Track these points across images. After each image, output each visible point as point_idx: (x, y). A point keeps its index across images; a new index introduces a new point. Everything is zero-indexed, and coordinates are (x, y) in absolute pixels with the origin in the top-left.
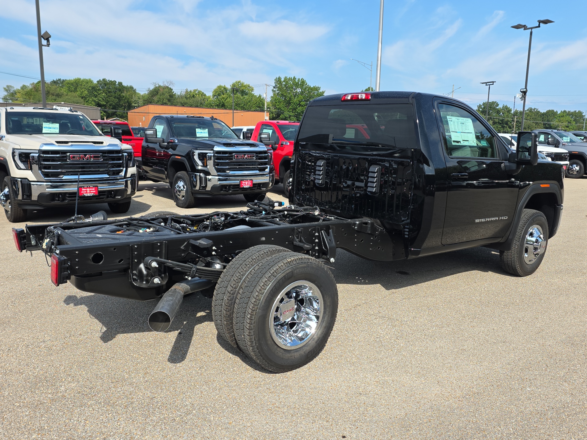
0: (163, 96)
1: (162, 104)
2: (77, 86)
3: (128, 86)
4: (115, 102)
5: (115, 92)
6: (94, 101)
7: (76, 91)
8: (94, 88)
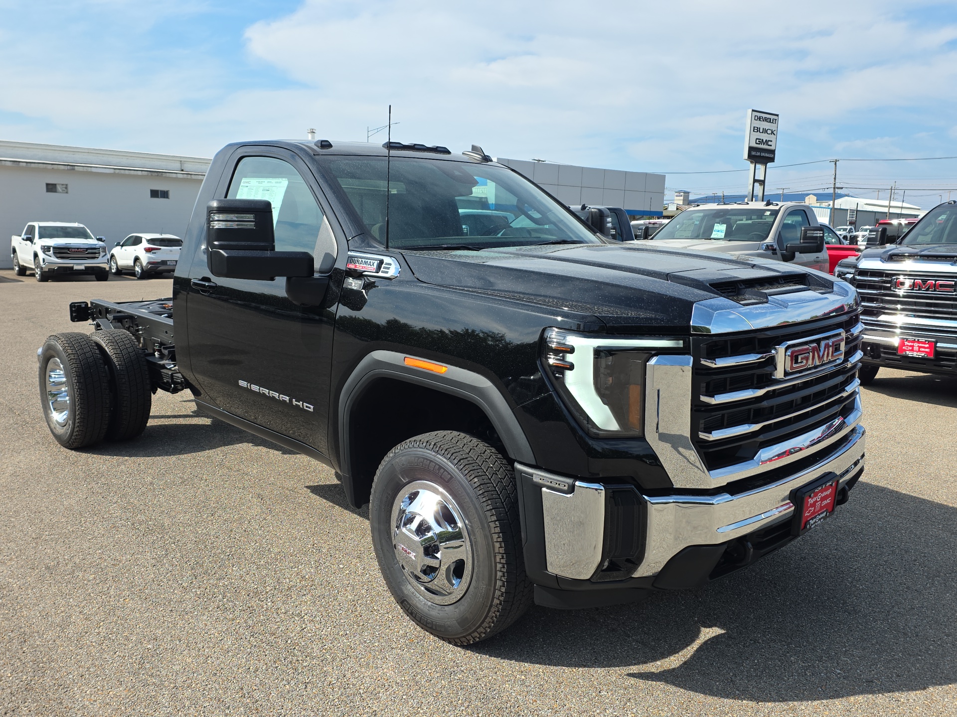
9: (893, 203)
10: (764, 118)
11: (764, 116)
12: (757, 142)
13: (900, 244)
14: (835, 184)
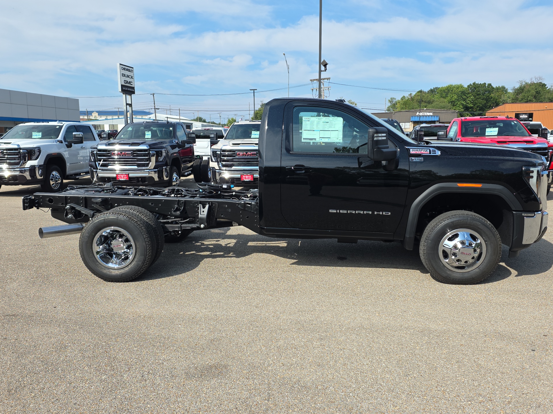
0: (528, 93)
1: (527, 102)
2: (449, 92)
3: (499, 87)
4: (483, 104)
5: (483, 94)
6: (462, 104)
7: (447, 97)
8: (463, 93)
9: (181, 118)
10: (126, 69)
11: (127, 68)
12: (125, 82)
13: (115, 139)
14: (155, 106)
